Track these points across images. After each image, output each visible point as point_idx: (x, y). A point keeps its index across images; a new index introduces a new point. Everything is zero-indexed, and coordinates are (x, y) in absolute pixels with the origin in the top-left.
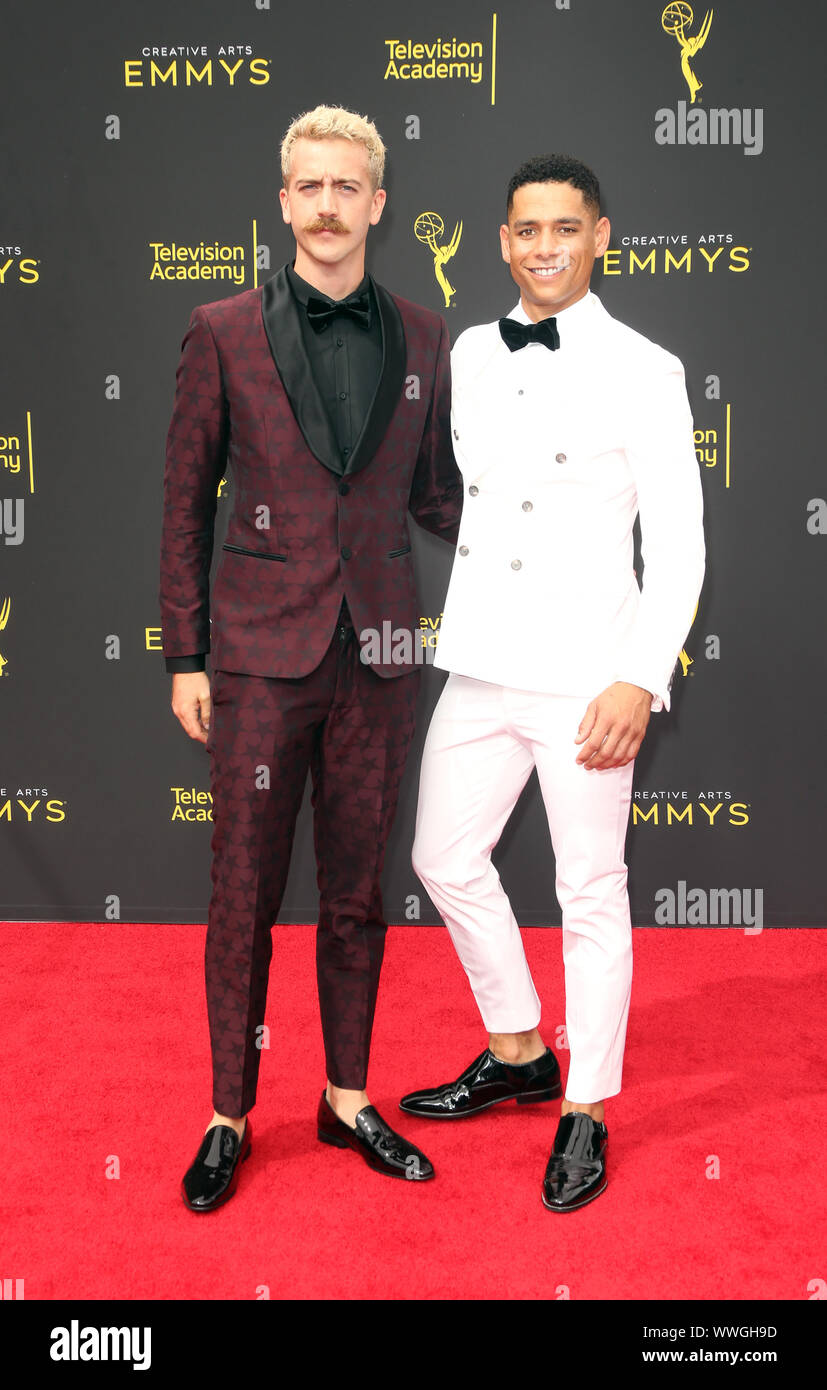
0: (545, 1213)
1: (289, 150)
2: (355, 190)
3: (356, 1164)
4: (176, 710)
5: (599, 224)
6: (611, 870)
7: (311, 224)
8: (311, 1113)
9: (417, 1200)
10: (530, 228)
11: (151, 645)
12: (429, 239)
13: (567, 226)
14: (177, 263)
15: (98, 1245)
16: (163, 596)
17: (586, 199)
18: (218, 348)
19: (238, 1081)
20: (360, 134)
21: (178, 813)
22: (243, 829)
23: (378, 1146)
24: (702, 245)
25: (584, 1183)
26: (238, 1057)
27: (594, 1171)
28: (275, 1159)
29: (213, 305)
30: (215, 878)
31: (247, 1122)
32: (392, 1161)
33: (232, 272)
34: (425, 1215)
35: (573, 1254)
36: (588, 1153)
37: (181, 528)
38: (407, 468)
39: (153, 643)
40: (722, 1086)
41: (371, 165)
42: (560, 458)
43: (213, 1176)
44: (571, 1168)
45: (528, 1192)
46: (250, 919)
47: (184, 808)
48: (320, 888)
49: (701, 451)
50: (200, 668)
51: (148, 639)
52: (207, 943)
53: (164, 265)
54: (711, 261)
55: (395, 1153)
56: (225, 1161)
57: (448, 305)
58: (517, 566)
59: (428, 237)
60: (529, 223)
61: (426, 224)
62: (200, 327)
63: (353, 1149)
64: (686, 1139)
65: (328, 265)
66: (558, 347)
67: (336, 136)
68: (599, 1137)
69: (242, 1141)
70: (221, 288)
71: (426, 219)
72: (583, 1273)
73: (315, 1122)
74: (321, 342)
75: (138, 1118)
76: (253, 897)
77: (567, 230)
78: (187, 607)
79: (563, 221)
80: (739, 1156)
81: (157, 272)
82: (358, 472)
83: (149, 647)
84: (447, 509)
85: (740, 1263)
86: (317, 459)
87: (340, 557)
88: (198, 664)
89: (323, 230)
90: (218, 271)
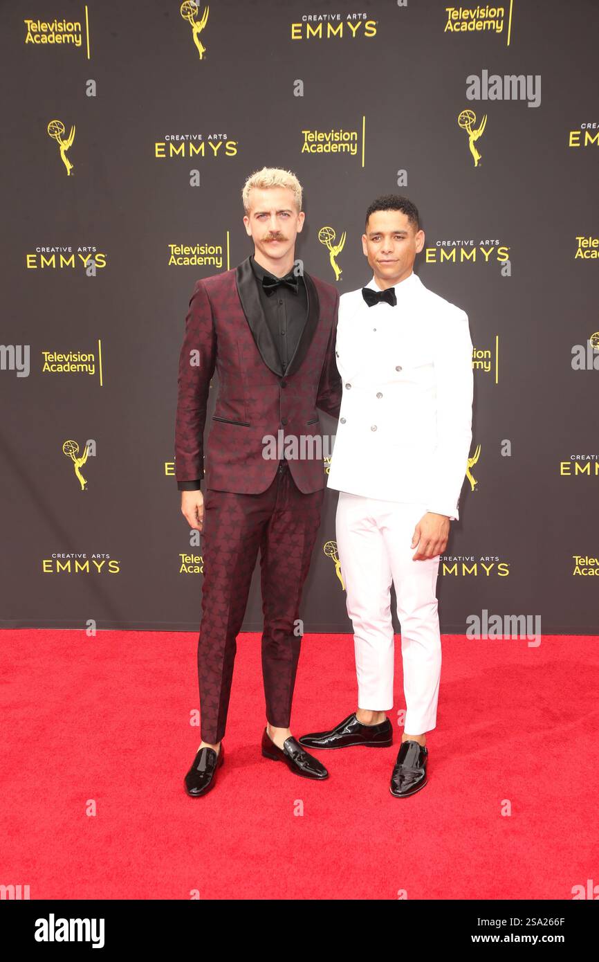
0: (391, 798)
1: (248, 194)
2: (289, 215)
3: (282, 769)
4: (184, 513)
5: (418, 234)
6: (429, 602)
7: (265, 237)
8: (258, 741)
9: (318, 790)
10: (378, 236)
11: (168, 473)
12: (327, 242)
13: (399, 235)
14: (184, 256)
15: (137, 815)
16: (177, 446)
17: (410, 220)
18: (211, 303)
19: (215, 723)
20: (290, 183)
21: (183, 568)
22: (222, 581)
23: (296, 759)
24: (482, 246)
25: (414, 781)
26: (215, 710)
27: (420, 774)
28: (237, 767)
29: (208, 279)
30: (204, 608)
31: (221, 746)
32: (304, 768)
33: (215, 261)
34: (323, 799)
35: (408, 821)
36: (416, 764)
37: (188, 407)
38: (318, 373)
39: (169, 471)
40: (493, 725)
41: (297, 200)
42: (398, 369)
43: (202, 776)
44: (407, 772)
45: (382, 787)
46: (223, 633)
47: (187, 565)
48: (264, 612)
49: (482, 363)
50: (198, 488)
51: (167, 469)
52: (199, 645)
53: (176, 257)
54: (487, 255)
55: (306, 764)
56: (209, 768)
57: (337, 280)
58: (374, 429)
59: (326, 241)
60: (378, 234)
61: (326, 234)
62: (200, 292)
63: (282, 761)
64: (472, 756)
65: (274, 259)
66: (396, 304)
67: (276, 186)
68: (423, 756)
69: (219, 756)
70: (209, 270)
71: (325, 231)
72: (413, 833)
73: (261, 746)
74: (271, 301)
75: (160, 742)
76: (226, 620)
77: (399, 237)
78: (190, 452)
79: (396, 233)
80: (502, 766)
81: (172, 260)
82: (291, 375)
83: (167, 474)
84: (333, 397)
85: (502, 827)
86: (268, 367)
87: (281, 423)
88: (197, 486)
89: (273, 240)
90: (207, 260)
